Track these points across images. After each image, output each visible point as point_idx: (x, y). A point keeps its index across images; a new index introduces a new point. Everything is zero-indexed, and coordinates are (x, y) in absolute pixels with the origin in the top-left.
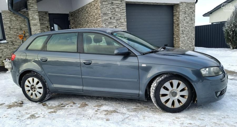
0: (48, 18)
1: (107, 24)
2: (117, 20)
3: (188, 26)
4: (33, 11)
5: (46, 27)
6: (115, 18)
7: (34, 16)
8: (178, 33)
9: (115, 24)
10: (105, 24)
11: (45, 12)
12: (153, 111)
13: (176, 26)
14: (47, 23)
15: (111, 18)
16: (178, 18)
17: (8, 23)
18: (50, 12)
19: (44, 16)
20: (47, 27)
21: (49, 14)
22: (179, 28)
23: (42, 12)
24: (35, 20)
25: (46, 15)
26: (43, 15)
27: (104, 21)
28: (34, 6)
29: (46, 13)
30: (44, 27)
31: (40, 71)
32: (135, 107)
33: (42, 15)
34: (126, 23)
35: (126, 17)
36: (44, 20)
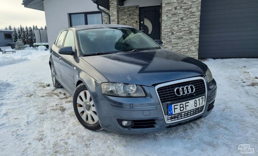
0: (138, 12)
1: (170, 15)
2: (186, 9)
4: (113, 7)
5: (135, 22)
6: (183, 8)
7: (113, 13)
9: (182, 15)
10: (167, 16)
11: (136, 6)
14: (136, 17)
15: (176, 8)
18: (140, 6)
19: (135, 11)
20: (137, 22)
21: (140, 8)
23: (133, 7)
24: (114, 16)
25: (137, 9)
26: (134, 9)
27: (166, 13)
28: (114, 3)
29: (137, 7)
30: (134, 21)
33: (133, 9)
34: (200, 13)
35: (200, 5)
36: (134, 15)
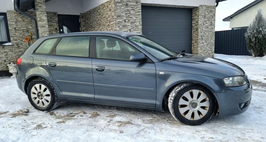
0: (57, 19)
1: (121, 27)
2: (132, 23)
3: (208, 31)
4: (41, 11)
5: (55, 29)
6: (130, 21)
7: (42, 17)
8: (196, 38)
10: (119, 27)
11: (54, 12)
12: (171, 123)
13: (195, 30)
14: (55, 24)
15: (125, 21)
16: (197, 22)
17: (14, 23)
18: (60, 13)
19: (53, 17)
20: (56, 29)
21: (59, 15)
22: (198, 33)
23: (51, 13)
24: (43, 22)
25: (55, 16)
26: (52, 16)
28: (42, 6)
29: (55, 14)
30: (53, 29)
31: (48, 77)
32: (151, 118)
33: (50, 15)
34: (141, 27)
35: (141, 20)
36: (52, 21)
